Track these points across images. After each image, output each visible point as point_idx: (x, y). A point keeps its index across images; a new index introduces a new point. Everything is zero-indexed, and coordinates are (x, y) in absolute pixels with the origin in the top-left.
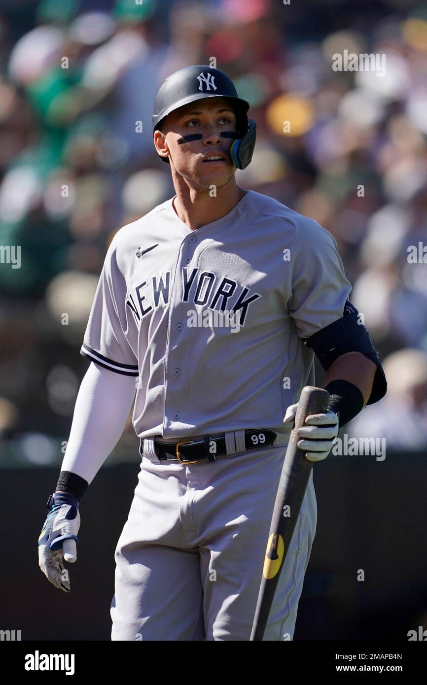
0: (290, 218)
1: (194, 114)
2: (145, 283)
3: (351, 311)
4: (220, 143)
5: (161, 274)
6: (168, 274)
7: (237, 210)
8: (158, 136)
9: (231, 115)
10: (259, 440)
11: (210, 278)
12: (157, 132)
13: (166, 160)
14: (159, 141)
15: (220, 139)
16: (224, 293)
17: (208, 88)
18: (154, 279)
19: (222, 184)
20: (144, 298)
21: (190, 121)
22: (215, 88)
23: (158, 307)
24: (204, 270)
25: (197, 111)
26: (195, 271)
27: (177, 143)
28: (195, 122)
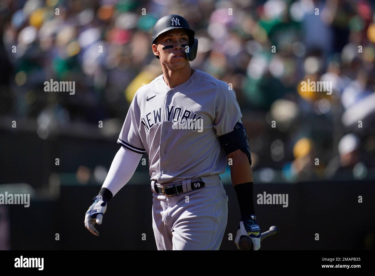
0: (213, 82)
1: (169, 36)
2: (150, 113)
3: (238, 127)
4: (181, 49)
5: (157, 109)
6: (160, 109)
7: (191, 79)
8: (154, 46)
9: (186, 37)
10: (197, 186)
11: (179, 110)
12: (154, 44)
13: (158, 57)
14: (155, 49)
15: (181, 47)
16: (185, 117)
17: (176, 25)
18: (154, 111)
19: (183, 67)
20: (150, 120)
21: (168, 39)
22: (179, 24)
23: (157, 124)
24: (177, 106)
25: (170, 35)
26: (173, 107)
27: (162, 49)
28: (170, 40)
